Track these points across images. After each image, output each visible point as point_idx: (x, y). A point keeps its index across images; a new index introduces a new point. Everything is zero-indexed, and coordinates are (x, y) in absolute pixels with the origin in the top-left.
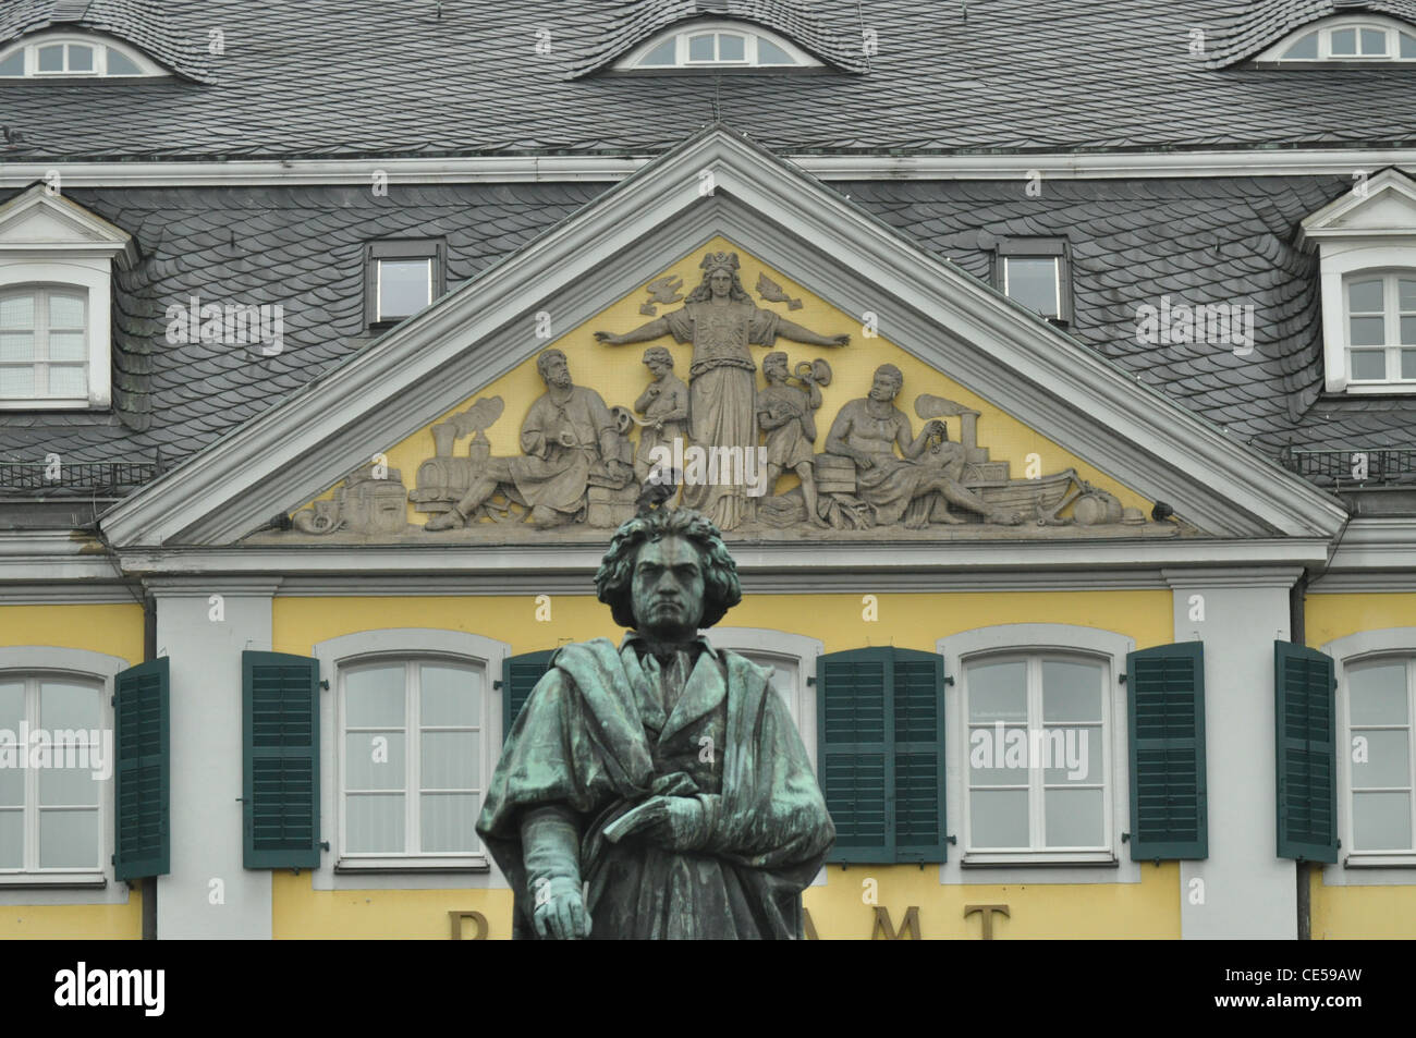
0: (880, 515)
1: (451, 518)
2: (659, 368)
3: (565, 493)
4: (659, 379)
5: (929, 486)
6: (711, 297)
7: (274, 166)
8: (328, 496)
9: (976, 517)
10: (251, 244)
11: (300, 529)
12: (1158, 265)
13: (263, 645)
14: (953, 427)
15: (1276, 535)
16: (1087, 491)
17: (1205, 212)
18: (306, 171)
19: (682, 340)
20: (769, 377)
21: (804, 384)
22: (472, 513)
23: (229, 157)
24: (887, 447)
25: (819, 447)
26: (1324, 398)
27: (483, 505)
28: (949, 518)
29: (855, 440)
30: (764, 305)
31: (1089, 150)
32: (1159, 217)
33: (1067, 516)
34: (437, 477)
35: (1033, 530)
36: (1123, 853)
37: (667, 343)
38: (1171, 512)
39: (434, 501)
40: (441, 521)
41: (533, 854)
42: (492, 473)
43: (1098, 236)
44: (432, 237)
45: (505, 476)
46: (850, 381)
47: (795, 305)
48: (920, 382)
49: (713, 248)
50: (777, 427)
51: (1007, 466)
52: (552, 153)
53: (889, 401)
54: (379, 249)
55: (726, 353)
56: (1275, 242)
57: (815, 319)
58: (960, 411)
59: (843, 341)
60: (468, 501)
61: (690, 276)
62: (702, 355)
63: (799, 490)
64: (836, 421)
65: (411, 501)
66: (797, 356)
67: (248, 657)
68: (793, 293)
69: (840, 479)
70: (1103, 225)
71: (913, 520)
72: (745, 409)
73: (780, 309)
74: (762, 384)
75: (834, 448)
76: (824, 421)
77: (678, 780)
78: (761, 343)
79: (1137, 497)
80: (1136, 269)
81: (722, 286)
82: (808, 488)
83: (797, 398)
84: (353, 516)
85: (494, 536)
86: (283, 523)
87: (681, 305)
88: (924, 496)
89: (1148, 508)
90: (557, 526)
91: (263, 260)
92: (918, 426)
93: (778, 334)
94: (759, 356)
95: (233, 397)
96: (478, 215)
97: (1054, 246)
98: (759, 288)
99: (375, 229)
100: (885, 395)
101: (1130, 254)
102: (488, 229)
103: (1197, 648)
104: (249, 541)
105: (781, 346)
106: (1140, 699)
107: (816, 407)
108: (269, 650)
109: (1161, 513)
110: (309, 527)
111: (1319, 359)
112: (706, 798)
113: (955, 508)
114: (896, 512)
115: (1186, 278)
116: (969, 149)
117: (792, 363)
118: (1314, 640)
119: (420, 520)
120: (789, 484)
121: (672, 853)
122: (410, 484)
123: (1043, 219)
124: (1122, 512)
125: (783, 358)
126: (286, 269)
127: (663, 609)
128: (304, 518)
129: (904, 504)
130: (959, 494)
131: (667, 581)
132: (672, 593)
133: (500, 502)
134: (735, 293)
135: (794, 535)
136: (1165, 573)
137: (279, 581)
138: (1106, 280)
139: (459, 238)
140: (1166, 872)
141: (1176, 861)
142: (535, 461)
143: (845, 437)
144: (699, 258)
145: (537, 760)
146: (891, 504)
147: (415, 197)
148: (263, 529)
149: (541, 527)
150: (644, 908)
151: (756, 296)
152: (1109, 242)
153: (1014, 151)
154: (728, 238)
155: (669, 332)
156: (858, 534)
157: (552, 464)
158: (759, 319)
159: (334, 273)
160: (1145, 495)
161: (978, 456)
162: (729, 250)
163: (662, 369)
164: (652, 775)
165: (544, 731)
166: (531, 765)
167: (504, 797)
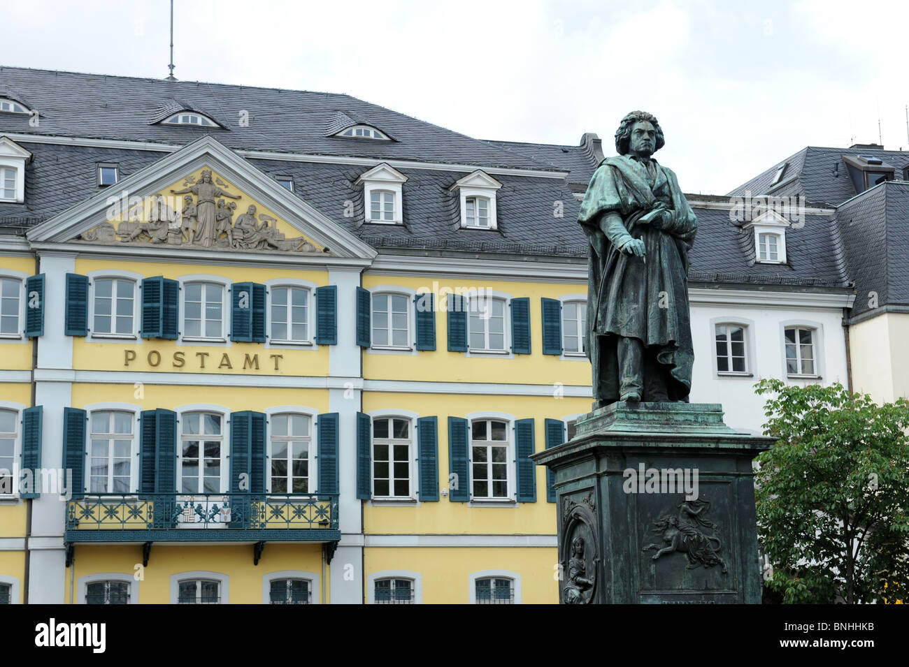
0: (250, 246)
1: (129, 239)
2: (188, 202)
3: (161, 234)
4: (189, 204)
5: (263, 239)
6: (203, 183)
7: (69, 139)
8: (92, 230)
9: (276, 248)
10: (62, 161)
11: (84, 239)
12: (318, 185)
13: (72, 271)
14: (270, 224)
15: (358, 258)
16: (306, 243)
17: (331, 173)
18: (79, 142)
19: (196, 194)
20: (219, 206)
21: (229, 209)
22: (134, 238)
23: (56, 135)
24: (251, 227)
25: (233, 226)
26: (365, 223)
27: (138, 236)
28: (269, 248)
29: (243, 225)
30: (218, 186)
31: (299, 153)
32: (317, 173)
33: (300, 249)
34: (124, 227)
35: (291, 252)
36: (314, 342)
37: (191, 194)
38: (329, 250)
39: (123, 234)
40: (126, 240)
41: (612, 227)
42: (141, 227)
43: (301, 177)
44: (115, 163)
45: (145, 228)
46: (241, 209)
47: (227, 187)
48: (261, 210)
49: (206, 169)
50: (221, 220)
51: (284, 235)
52: (150, 142)
53: (252, 215)
54: (100, 165)
55: (209, 198)
56: (348, 182)
57: (232, 191)
58: (272, 219)
59: (240, 197)
60: (133, 235)
61: (198, 177)
62: (201, 198)
63: (227, 237)
64: (238, 219)
65: (117, 234)
66: (228, 201)
67: (68, 275)
68: (226, 183)
69: (238, 235)
70: (302, 174)
71: (259, 248)
72: (213, 214)
73: (222, 187)
74: (217, 208)
75: (238, 226)
76: (234, 219)
77: (660, 204)
78: (217, 196)
79: (319, 245)
80: (312, 186)
81: (206, 180)
82: (230, 237)
83: (227, 211)
84: (100, 238)
85: (140, 245)
86: (79, 237)
87: (194, 184)
88: (262, 242)
89: (322, 249)
90: (159, 243)
91: (66, 165)
92: (260, 223)
93: (222, 194)
94: (216, 200)
95: (59, 202)
96: (128, 158)
97: (290, 178)
98: (216, 181)
99: (98, 159)
100: (252, 213)
101: (310, 182)
102: (131, 162)
103: (335, 287)
104: (69, 242)
105: (222, 198)
106: (319, 300)
107: (232, 215)
108: (74, 273)
109: (326, 250)
110: (87, 239)
111: (363, 212)
112: (671, 211)
113: (270, 245)
114: (254, 245)
115: (325, 189)
116: (266, 151)
117: (226, 202)
118: (365, 287)
119: (119, 239)
120: (225, 236)
121: (658, 230)
122: (116, 229)
123: (285, 171)
124: (316, 249)
125: (224, 201)
126: (73, 168)
127: (645, 146)
128: (84, 236)
129: (257, 243)
130: (271, 241)
131: (646, 136)
132: (648, 140)
133: (142, 236)
134: (210, 182)
135: (226, 250)
136: (328, 266)
137: (78, 253)
138: (304, 188)
139: (123, 164)
140: (326, 348)
141: (328, 345)
142: (153, 225)
143: (240, 224)
144: (201, 171)
145: (608, 195)
146: (253, 243)
147: (110, 152)
148: (73, 239)
149: (155, 243)
150: (651, 248)
151: (216, 183)
152: (304, 178)
153: (278, 152)
154: (209, 167)
155: (192, 192)
156: (244, 251)
157: (158, 226)
158: (217, 190)
159: (87, 170)
160: (321, 245)
161: (276, 231)
162: (209, 170)
163: (190, 201)
164: (655, 201)
165: (608, 185)
166: (606, 197)
167: (596, 207)
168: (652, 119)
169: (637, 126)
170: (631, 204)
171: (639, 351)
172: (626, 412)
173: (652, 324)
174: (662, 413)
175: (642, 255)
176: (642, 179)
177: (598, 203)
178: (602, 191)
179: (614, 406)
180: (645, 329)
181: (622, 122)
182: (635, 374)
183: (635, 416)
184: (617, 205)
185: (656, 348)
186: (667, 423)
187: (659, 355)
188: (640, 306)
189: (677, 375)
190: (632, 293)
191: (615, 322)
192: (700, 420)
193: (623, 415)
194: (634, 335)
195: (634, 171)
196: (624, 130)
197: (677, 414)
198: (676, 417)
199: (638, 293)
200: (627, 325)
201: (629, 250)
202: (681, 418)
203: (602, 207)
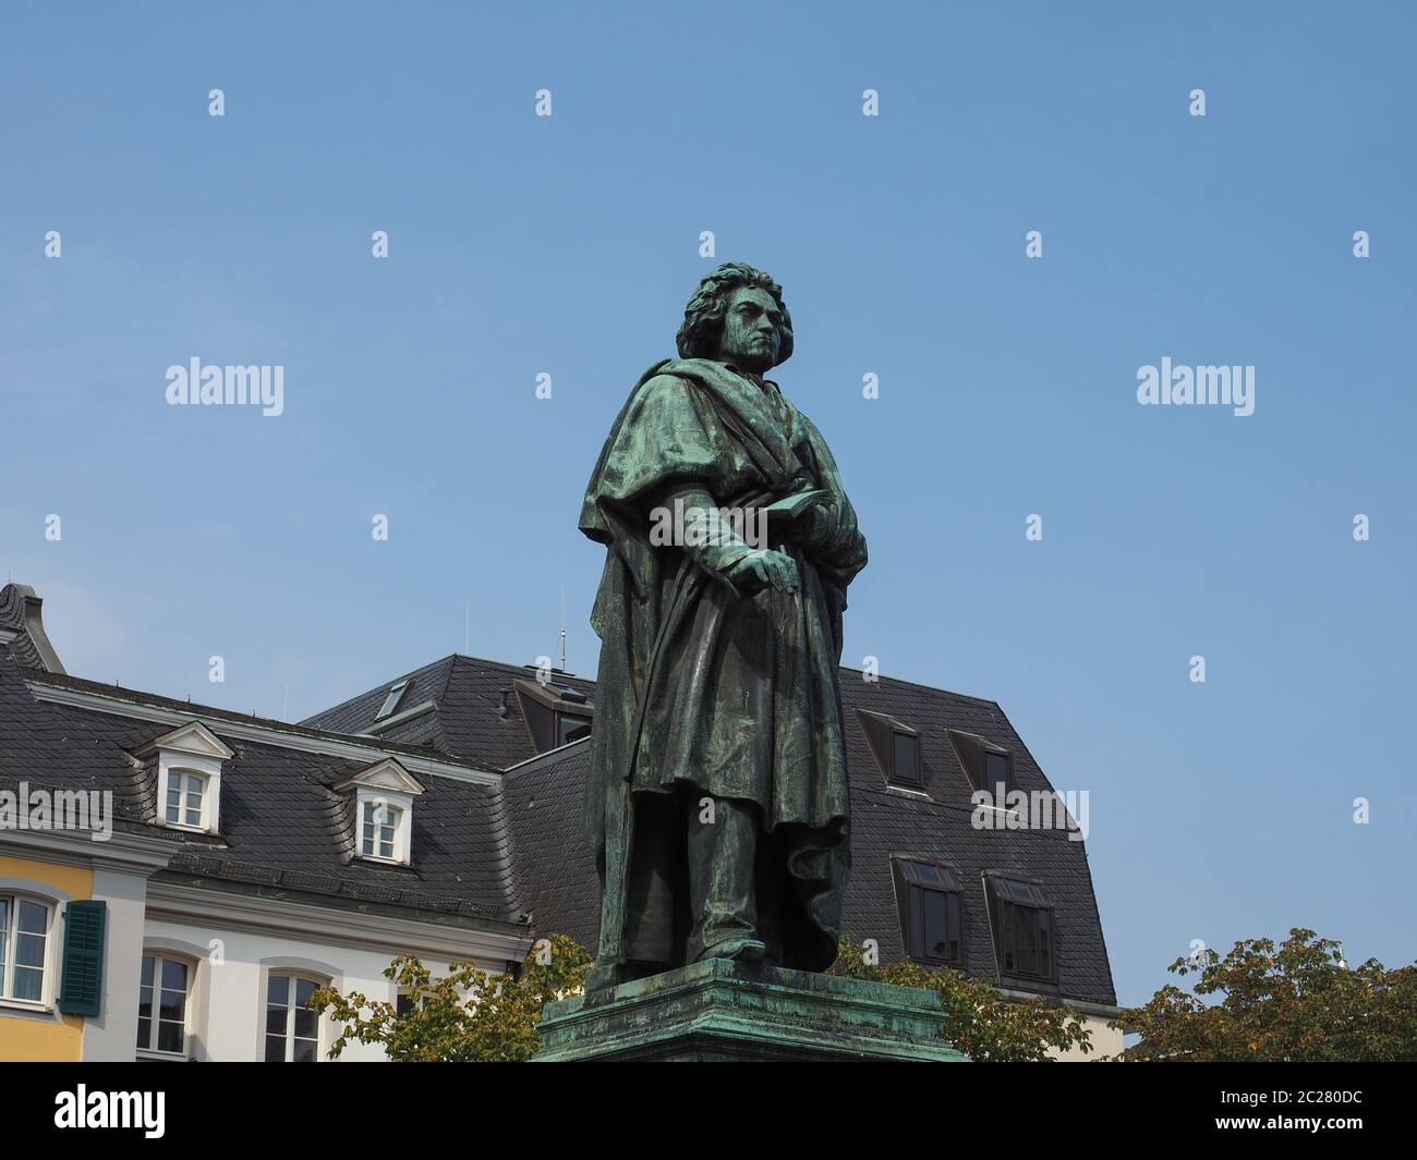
77: (804, 483)
112: (829, 504)
127: (763, 345)
132: (769, 331)
145: (686, 442)
164: (797, 475)
165: (684, 420)
166: (683, 445)
167: (658, 467)
168: (775, 288)
169: (743, 295)
170: (742, 472)
171: (751, 836)
172: (736, 988)
173: (789, 771)
174: (815, 1000)
175: (790, 590)
176: (765, 414)
177: (662, 457)
178: (670, 431)
179: (702, 970)
180: (769, 780)
181: (704, 282)
182: (740, 896)
183: (756, 1002)
184: (710, 467)
185: (795, 833)
186: (826, 1027)
187: (797, 853)
188: (760, 723)
189: (818, 914)
190: (739, 690)
191: (697, 758)
192: (895, 1027)
193: (727, 996)
194: (743, 794)
195: (745, 397)
196: (711, 302)
197: (846, 1005)
198: (846, 1015)
199: (753, 692)
200: (726, 766)
201: (760, 571)
202: (855, 1018)
203: (676, 466)
